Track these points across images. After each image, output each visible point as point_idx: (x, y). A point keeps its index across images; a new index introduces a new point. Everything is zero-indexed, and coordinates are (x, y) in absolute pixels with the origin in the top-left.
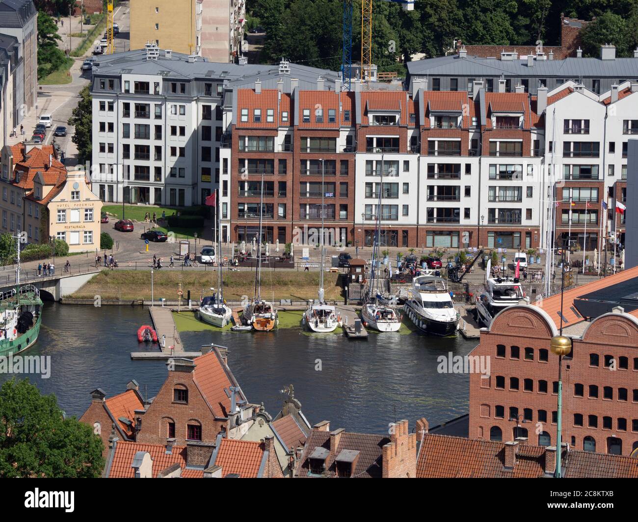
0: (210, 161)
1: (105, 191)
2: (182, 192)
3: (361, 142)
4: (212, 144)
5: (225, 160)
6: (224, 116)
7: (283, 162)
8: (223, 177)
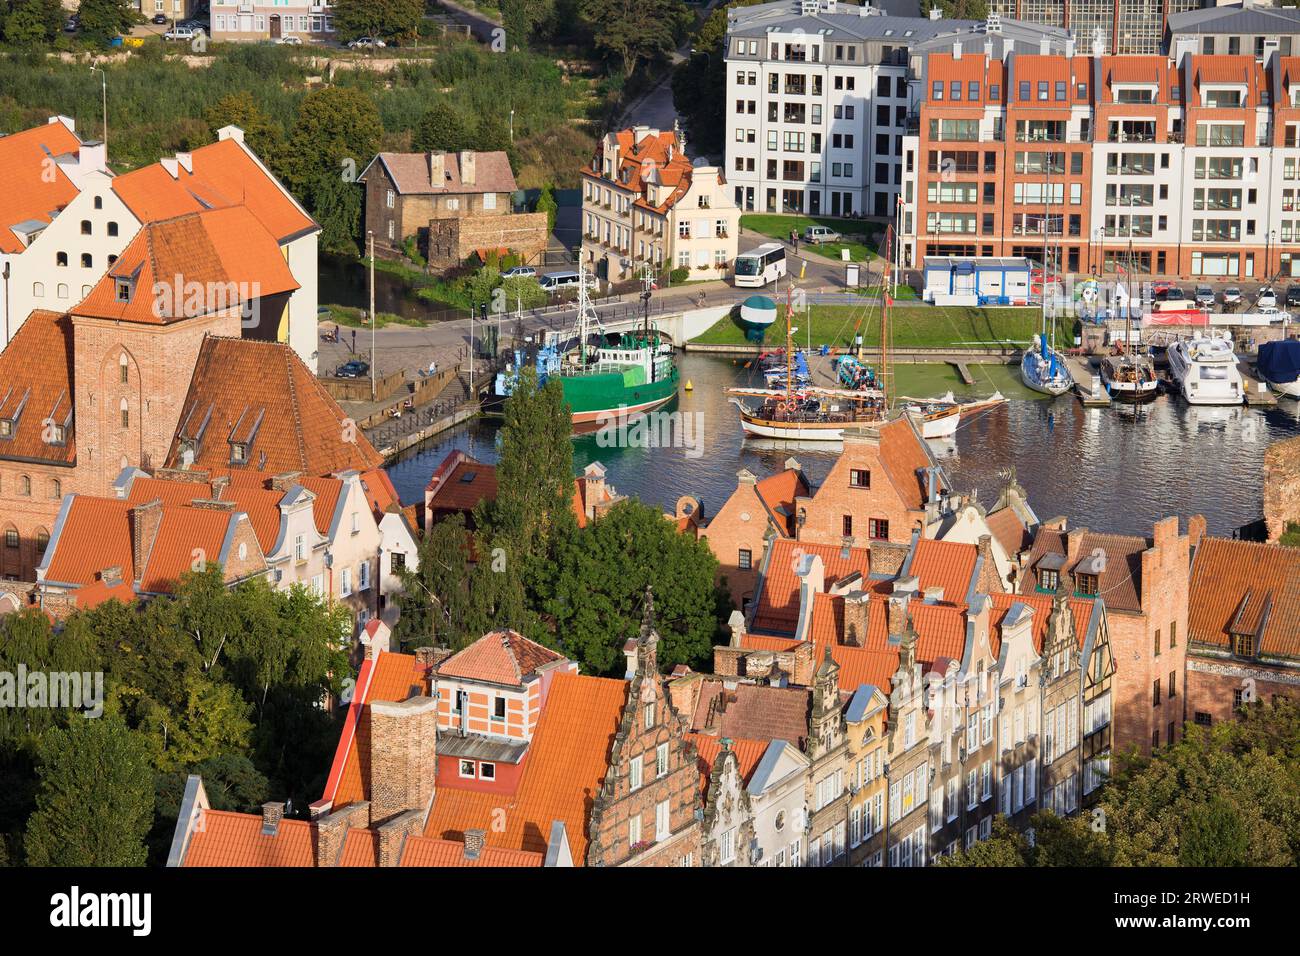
0: (887, 153)
1: (743, 196)
2: (848, 197)
3: (1102, 127)
4: (891, 130)
5: (910, 154)
6: (909, 89)
7: (990, 158)
8: (906, 176)
